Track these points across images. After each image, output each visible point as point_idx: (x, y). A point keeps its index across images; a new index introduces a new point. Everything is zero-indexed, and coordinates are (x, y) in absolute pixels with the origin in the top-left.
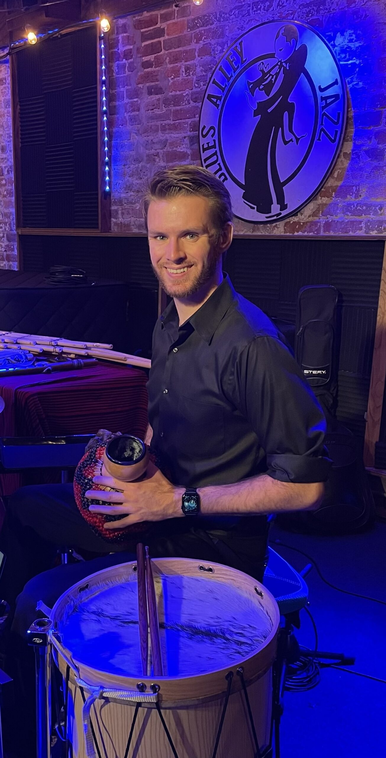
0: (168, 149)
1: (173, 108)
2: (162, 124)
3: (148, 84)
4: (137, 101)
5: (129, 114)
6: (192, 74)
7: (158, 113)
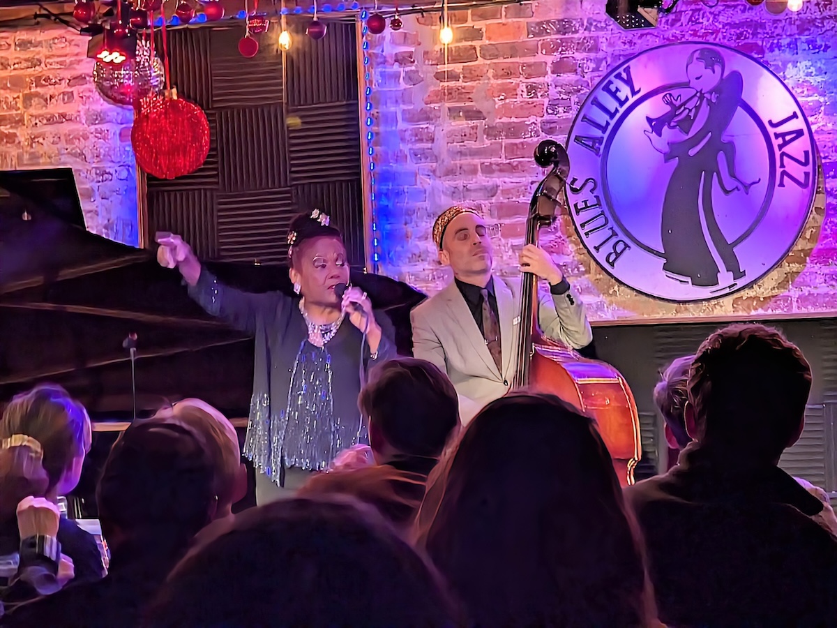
0: (499, 198)
1: (505, 141)
2: (483, 163)
3: (448, 105)
4: (427, 128)
5: (410, 146)
6: (541, 96)
7: (473, 147)
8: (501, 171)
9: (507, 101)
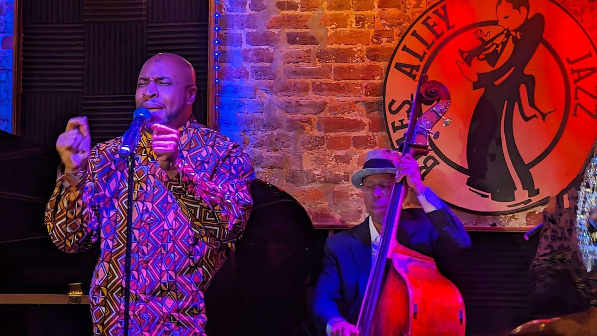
0: (326, 114)
1: (334, 65)
2: (315, 82)
3: (287, 30)
4: (267, 49)
5: (252, 64)
6: (368, 27)
7: (307, 68)
8: (330, 90)
9: (338, 29)
